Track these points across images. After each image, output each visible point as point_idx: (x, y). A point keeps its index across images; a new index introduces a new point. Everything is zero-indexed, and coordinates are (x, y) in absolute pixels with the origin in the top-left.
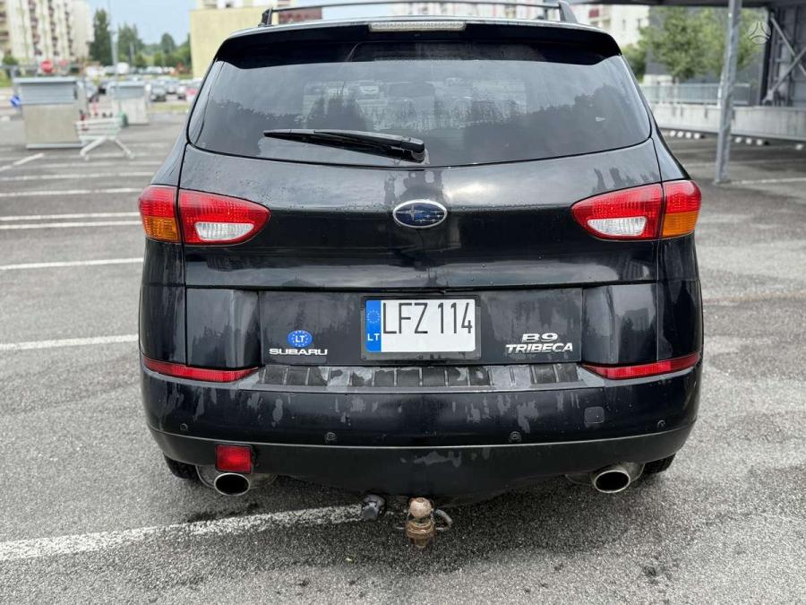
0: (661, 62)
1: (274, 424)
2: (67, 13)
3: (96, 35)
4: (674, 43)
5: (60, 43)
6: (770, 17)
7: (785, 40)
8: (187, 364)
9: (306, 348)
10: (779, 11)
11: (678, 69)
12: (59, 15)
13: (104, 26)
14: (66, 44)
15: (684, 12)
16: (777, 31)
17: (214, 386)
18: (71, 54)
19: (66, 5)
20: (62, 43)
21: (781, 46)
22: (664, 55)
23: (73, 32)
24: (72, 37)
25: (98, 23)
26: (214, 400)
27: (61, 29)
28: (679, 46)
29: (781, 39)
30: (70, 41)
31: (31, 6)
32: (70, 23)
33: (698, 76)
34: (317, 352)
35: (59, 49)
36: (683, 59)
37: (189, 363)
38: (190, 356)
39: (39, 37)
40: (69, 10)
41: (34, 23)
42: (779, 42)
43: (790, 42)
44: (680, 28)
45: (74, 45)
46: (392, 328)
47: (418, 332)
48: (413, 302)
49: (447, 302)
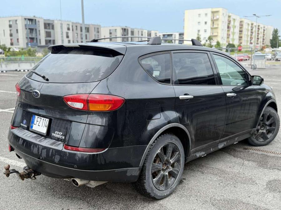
2: (264, 30)
3: (273, 37)
5: (259, 40)
12: (261, 31)
13: (276, 34)
14: (262, 40)
18: (263, 44)
19: (264, 27)
20: (261, 40)
23: (265, 36)
24: (264, 38)
25: (274, 33)
27: (261, 35)
30: (263, 39)
31: (252, 28)
32: (265, 33)
35: (259, 42)
39: (252, 38)
40: (265, 29)
41: (251, 34)
45: (265, 41)
46: (35, 123)
47: (38, 125)
48: (40, 117)
49: (45, 119)
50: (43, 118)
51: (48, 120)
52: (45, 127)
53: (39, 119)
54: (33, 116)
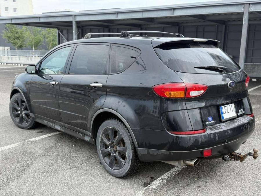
0: (11, 43)
1: (217, 141)
4: (15, 37)
6: (58, 31)
7: (64, 38)
8: (193, 131)
9: (212, 121)
10: (61, 30)
11: (17, 45)
15: (16, 27)
16: (61, 36)
17: (202, 134)
21: (63, 40)
22: (12, 40)
26: (203, 138)
28: (16, 38)
29: (63, 38)
33: (24, 47)
34: (214, 121)
36: (19, 43)
37: (193, 130)
38: (193, 128)
42: (62, 39)
43: (66, 39)
44: (16, 32)
46: (224, 113)
47: (228, 113)
48: (226, 106)
49: (230, 105)
50: (228, 105)
51: (233, 104)
52: (233, 111)
53: (226, 108)
54: (220, 107)
